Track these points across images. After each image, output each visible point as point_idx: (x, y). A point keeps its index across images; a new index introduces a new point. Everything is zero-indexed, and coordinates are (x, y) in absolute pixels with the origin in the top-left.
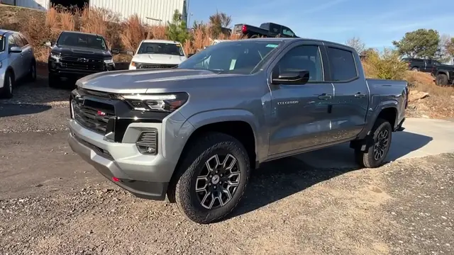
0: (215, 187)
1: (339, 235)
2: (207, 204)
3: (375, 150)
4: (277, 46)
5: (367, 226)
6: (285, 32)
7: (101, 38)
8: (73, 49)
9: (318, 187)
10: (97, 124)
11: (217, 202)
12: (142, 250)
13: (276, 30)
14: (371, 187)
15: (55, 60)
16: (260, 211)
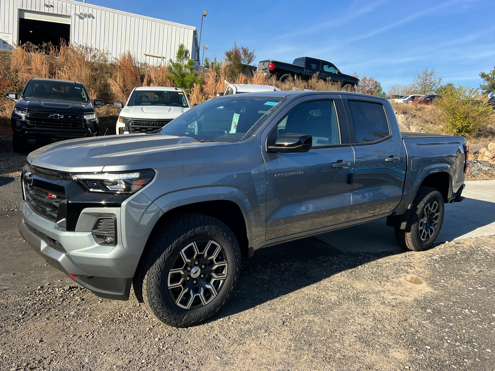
0: (195, 282)
1: (349, 339)
2: (184, 302)
3: (420, 228)
4: (277, 103)
5: (389, 327)
6: (326, 68)
7: (81, 86)
8: (43, 102)
9: (339, 278)
10: (48, 209)
11: (197, 301)
12: (98, 361)
13: (314, 66)
14: (409, 277)
15: (21, 117)
16: (257, 310)
